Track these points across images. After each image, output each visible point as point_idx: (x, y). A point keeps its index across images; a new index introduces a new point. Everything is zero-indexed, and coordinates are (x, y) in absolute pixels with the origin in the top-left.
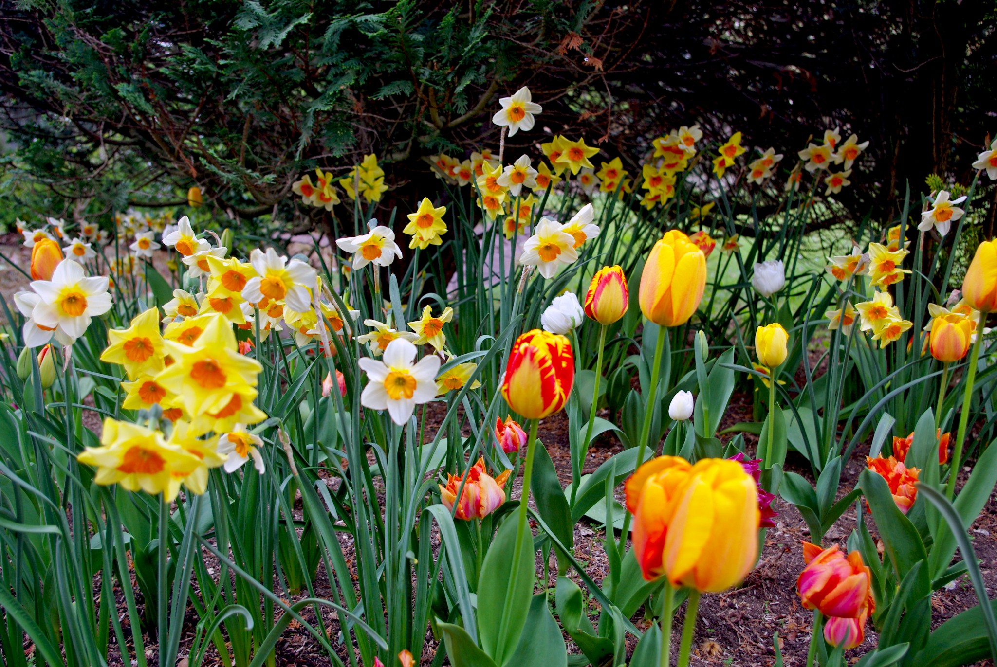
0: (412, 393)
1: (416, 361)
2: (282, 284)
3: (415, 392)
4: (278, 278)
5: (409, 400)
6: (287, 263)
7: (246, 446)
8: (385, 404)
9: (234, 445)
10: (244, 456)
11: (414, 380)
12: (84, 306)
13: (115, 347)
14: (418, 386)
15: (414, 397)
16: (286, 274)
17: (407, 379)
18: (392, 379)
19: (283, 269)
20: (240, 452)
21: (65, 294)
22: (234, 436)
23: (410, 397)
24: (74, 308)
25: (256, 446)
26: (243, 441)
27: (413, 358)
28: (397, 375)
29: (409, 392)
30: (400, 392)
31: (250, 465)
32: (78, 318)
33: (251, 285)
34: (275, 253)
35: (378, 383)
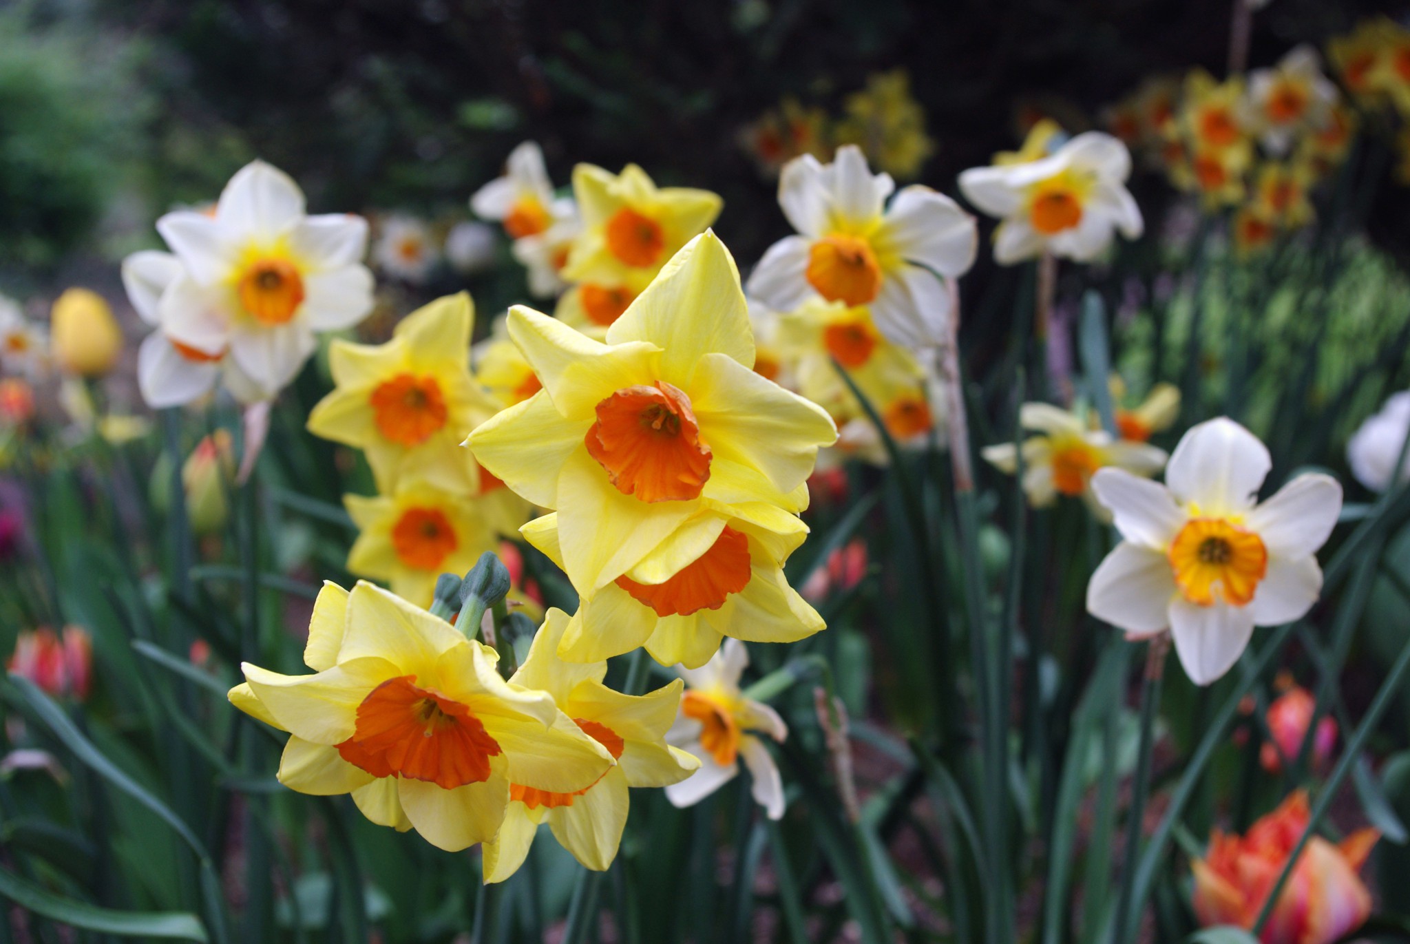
0: (1252, 589)
1: (1265, 492)
2: (871, 259)
3: (1261, 592)
4: (861, 242)
5: (1233, 611)
6: (888, 202)
7: (735, 734)
8: (1162, 614)
9: (695, 726)
10: (724, 759)
11: (1262, 549)
12: (297, 297)
13: (348, 398)
14: (1270, 571)
15: (1251, 607)
16: (886, 230)
17: (1239, 544)
18: (1193, 540)
19: (877, 219)
20: (712, 748)
21: (250, 263)
22: (699, 702)
23: (1241, 600)
24: (273, 303)
25: (765, 737)
26: (728, 717)
27: (1257, 480)
28: (1206, 531)
29: (1239, 586)
30: (1209, 584)
31: (739, 789)
32: (281, 333)
33: (779, 260)
34: (861, 163)
35: (1142, 551)
